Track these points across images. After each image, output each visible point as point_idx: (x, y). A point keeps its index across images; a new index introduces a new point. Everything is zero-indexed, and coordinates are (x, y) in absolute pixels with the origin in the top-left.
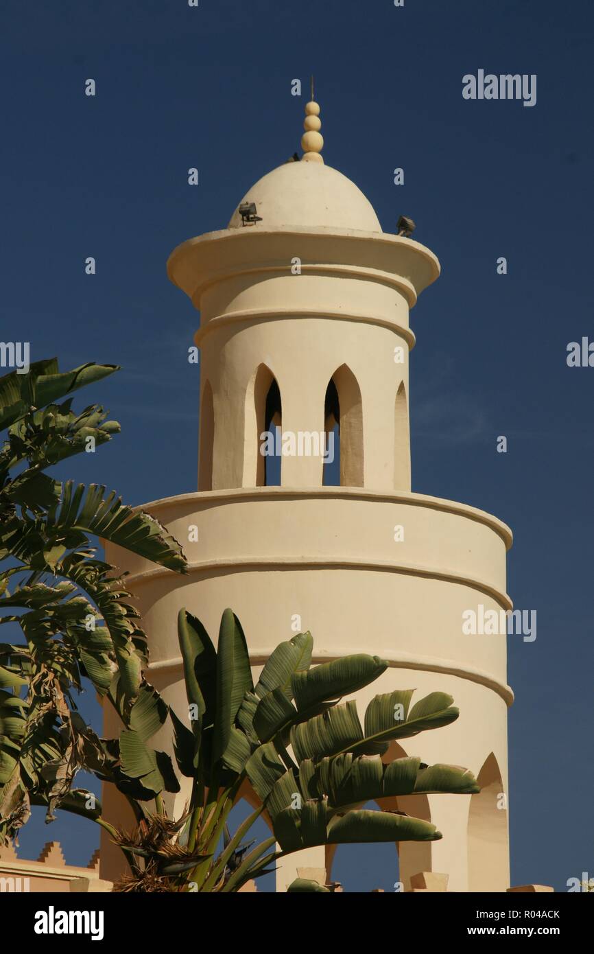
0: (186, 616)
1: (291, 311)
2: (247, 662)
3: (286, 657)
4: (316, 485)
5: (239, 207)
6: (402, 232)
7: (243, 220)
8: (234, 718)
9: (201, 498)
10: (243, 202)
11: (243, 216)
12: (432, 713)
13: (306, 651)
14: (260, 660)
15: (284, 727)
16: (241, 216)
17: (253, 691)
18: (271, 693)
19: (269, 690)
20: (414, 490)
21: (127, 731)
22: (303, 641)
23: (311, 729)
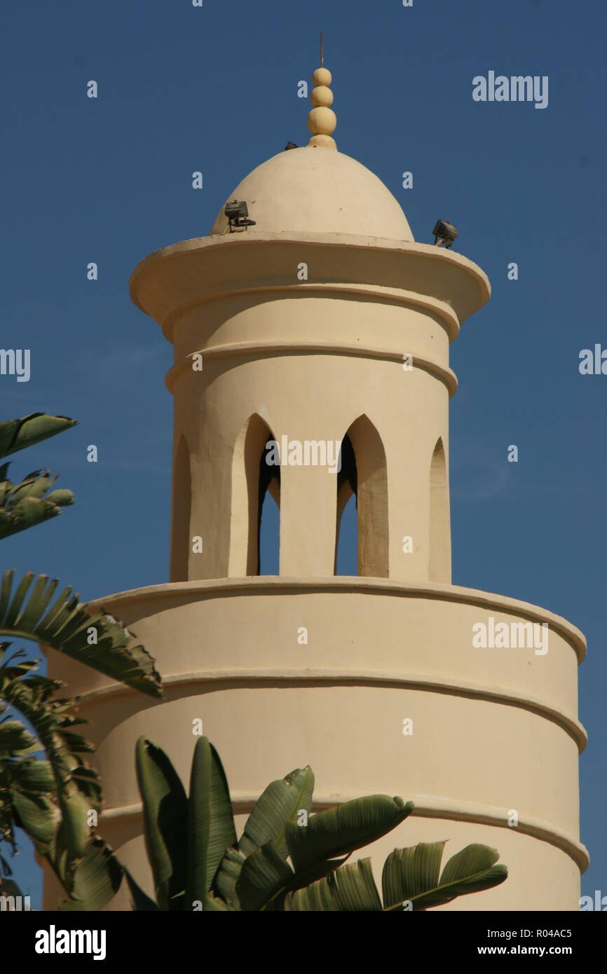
0: (146, 746)
1: (294, 345)
2: (230, 809)
3: (280, 800)
4: (325, 574)
5: (225, 206)
6: (440, 241)
7: (230, 224)
8: (210, 883)
9: (174, 591)
10: (231, 200)
11: (230, 219)
12: (472, 873)
13: (305, 792)
14: (246, 807)
15: (277, 894)
16: (227, 219)
17: (236, 846)
18: (260, 850)
19: (257, 846)
20: (454, 582)
21: (69, 900)
22: (301, 781)
23: (311, 896)
